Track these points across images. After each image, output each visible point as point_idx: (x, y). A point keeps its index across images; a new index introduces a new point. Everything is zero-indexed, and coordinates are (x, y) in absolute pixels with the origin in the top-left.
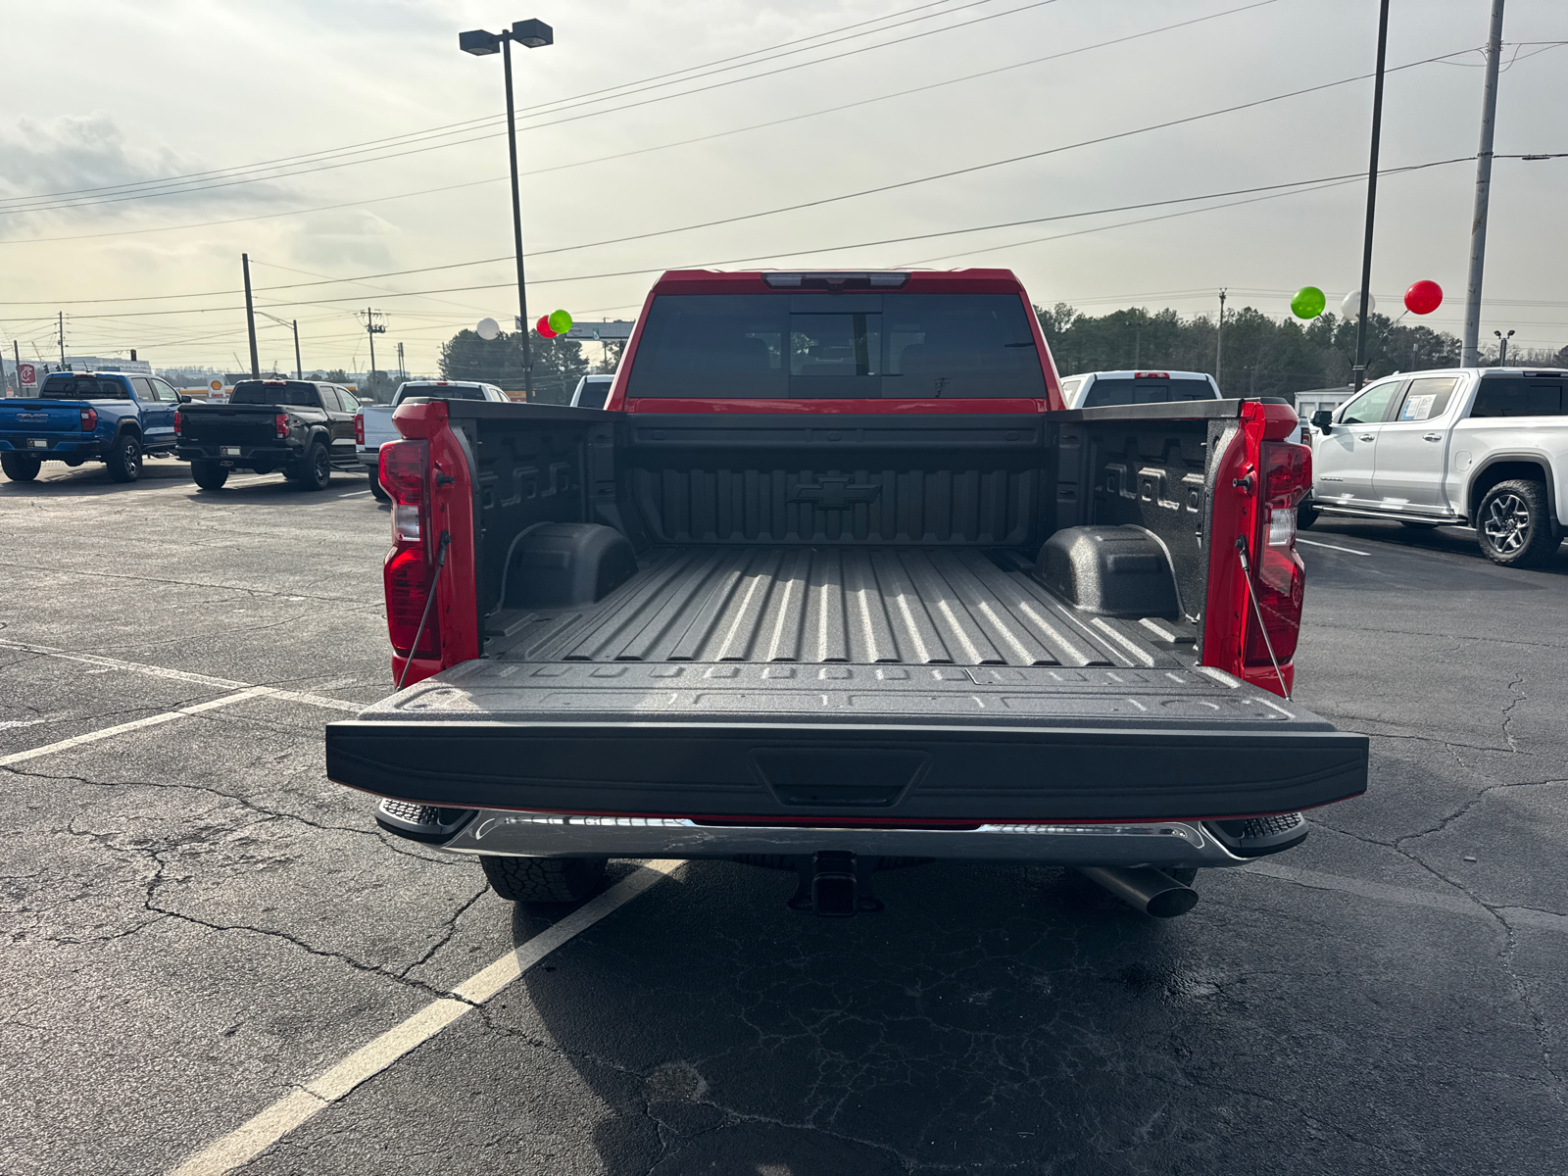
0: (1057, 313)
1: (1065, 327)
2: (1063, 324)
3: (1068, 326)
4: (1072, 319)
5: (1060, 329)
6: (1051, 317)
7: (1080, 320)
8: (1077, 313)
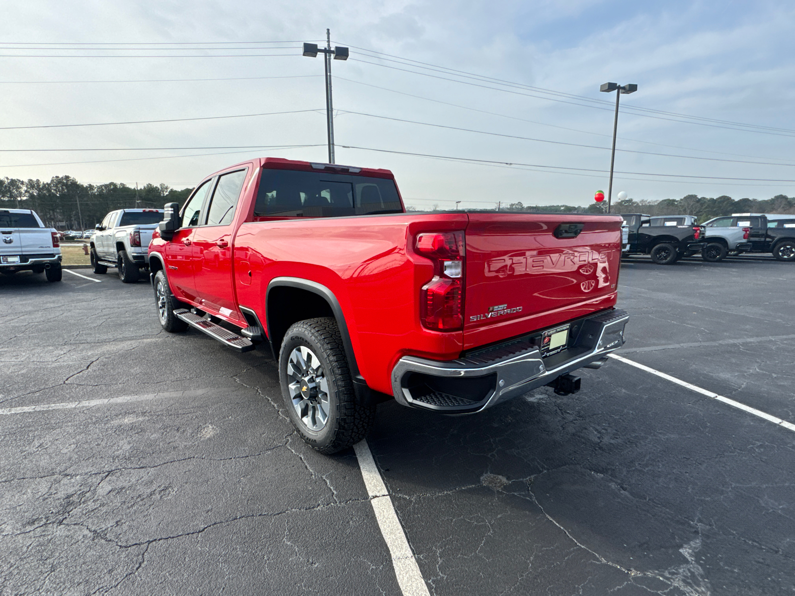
0: (161, 188)
1: (166, 194)
2: (164, 193)
3: (167, 193)
4: (169, 190)
5: (164, 194)
6: (159, 189)
7: (172, 191)
8: (171, 188)
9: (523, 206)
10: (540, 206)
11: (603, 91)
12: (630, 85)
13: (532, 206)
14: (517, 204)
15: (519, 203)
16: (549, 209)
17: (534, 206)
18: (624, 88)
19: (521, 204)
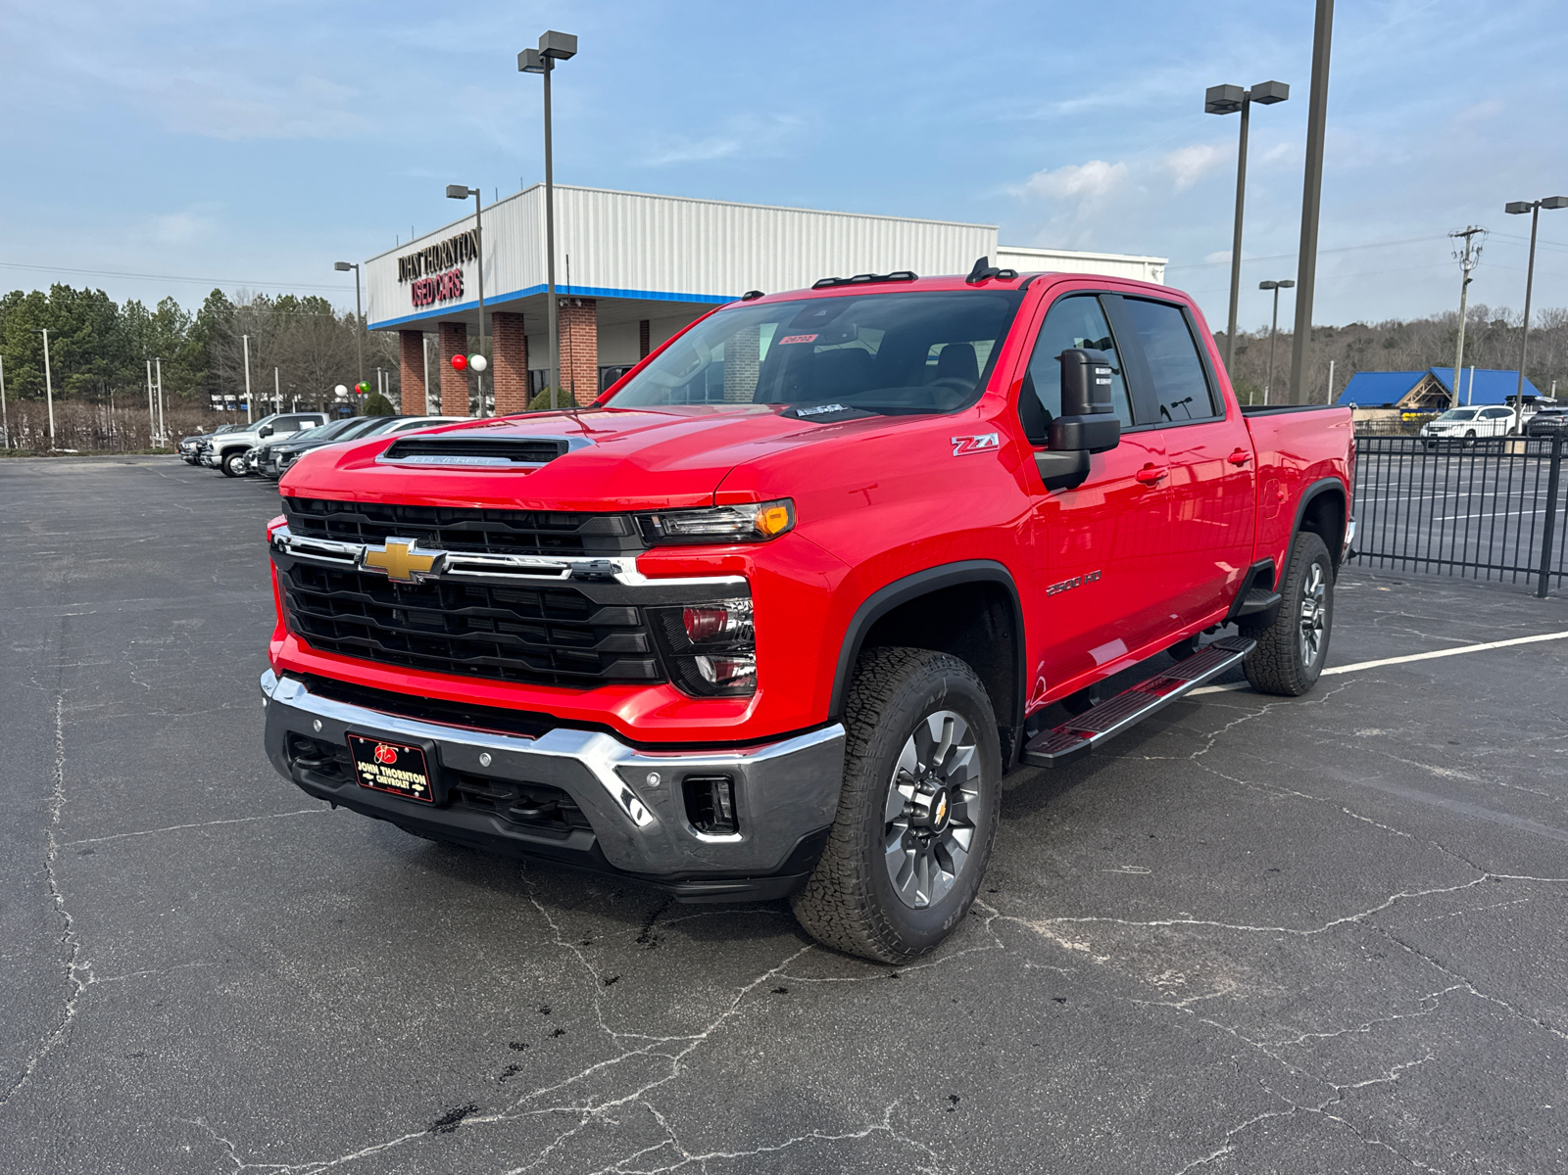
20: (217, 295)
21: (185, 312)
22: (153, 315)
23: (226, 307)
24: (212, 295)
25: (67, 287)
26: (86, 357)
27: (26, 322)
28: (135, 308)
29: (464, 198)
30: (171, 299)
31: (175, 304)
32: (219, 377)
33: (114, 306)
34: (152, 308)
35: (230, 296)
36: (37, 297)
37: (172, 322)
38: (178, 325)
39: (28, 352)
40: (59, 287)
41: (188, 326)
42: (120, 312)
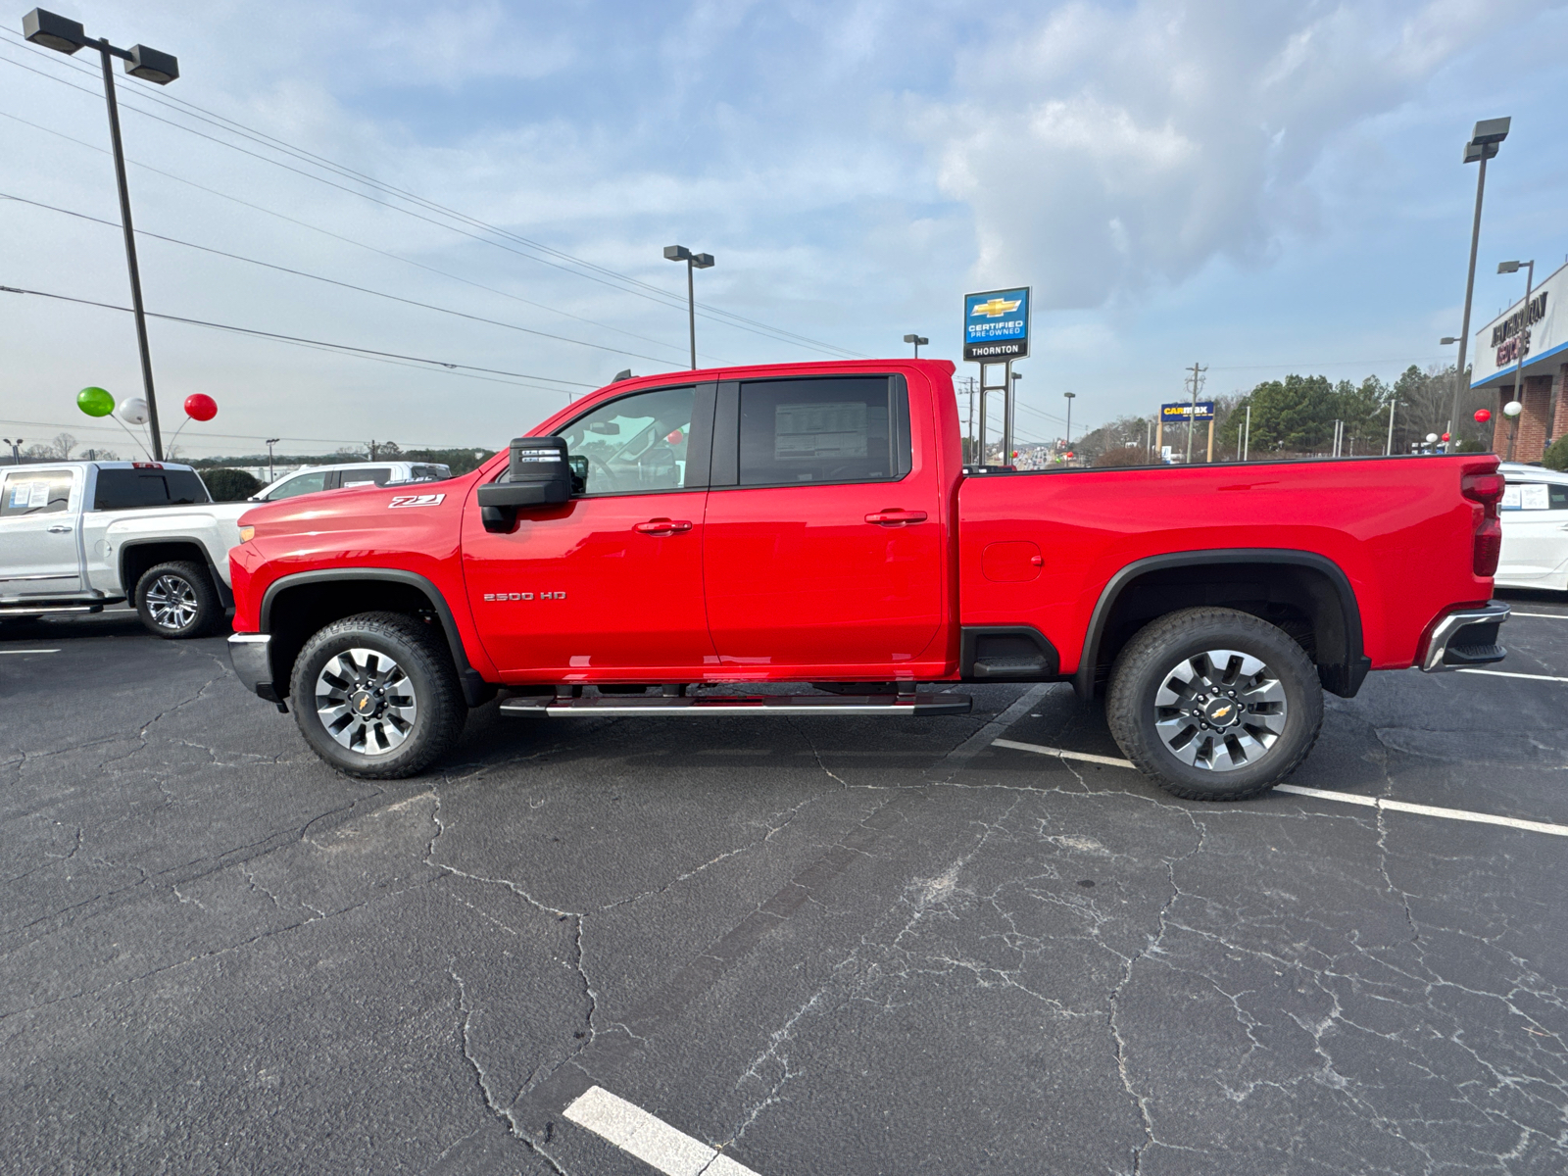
9: (400, 450)
10: (437, 449)
11: (669, 258)
12: (705, 255)
13: (418, 449)
14: (385, 447)
15: (389, 443)
16: (454, 454)
17: (423, 449)
18: (696, 258)
19: (395, 445)
20: (1413, 370)
21: (1383, 384)
22: (1359, 389)
23: (1420, 379)
24: (1410, 370)
25: (1297, 376)
26: (1304, 421)
27: (1265, 402)
28: (1345, 386)
29: (1515, 271)
30: (1374, 376)
31: (1376, 380)
32: (1404, 430)
33: (1331, 386)
34: (1357, 384)
35: (1423, 370)
36: (1277, 384)
37: (1372, 393)
38: (1376, 394)
39: (1264, 421)
40: (1292, 378)
41: (1385, 394)
42: (1334, 389)
